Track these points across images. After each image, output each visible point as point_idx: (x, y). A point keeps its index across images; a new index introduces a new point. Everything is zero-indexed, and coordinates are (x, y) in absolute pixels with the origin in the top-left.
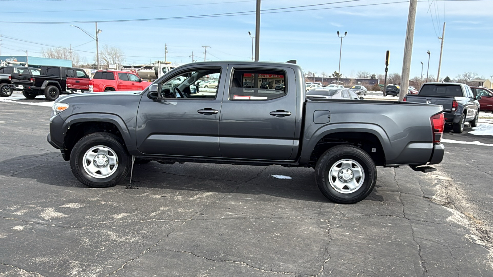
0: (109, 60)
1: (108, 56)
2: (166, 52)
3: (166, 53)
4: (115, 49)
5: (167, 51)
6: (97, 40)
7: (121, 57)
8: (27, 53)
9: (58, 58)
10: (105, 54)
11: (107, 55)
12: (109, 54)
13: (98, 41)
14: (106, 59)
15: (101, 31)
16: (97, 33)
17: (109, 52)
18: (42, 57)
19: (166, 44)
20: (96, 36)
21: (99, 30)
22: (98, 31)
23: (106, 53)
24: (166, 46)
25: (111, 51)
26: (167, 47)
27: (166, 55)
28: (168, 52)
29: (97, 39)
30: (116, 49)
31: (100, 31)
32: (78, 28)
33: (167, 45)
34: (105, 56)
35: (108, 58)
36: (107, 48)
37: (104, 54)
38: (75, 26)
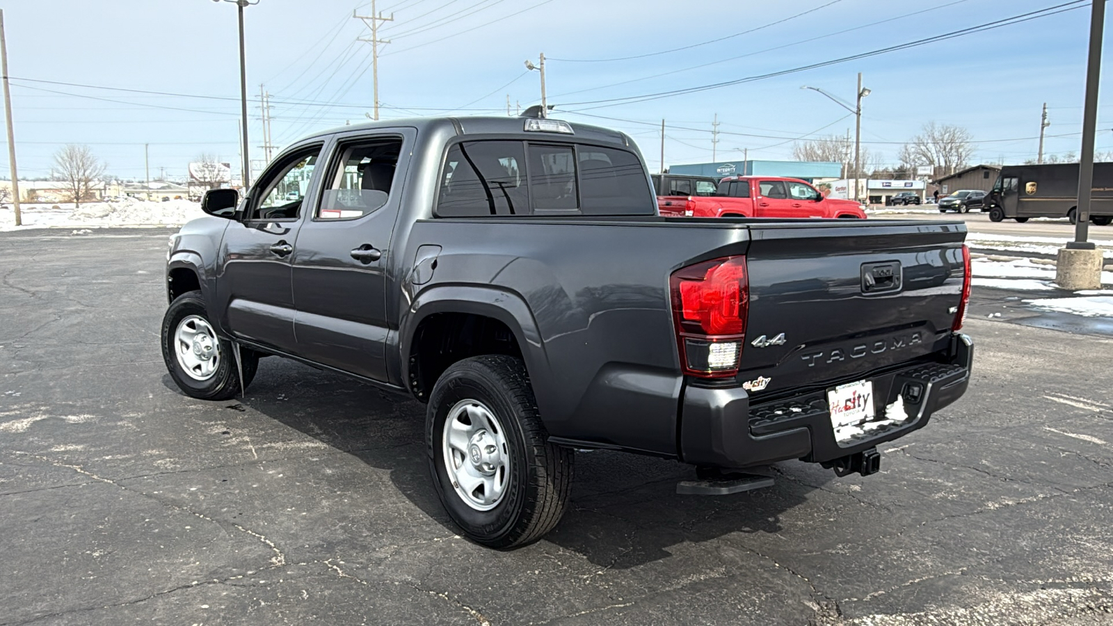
0: (935, 156)
1: (933, 148)
2: (1043, 124)
3: (1043, 128)
4: (952, 130)
5: (1046, 121)
6: (858, 114)
7: (966, 145)
8: (746, 154)
9: (822, 160)
10: (927, 143)
11: (930, 146)
12: (935, 143)
13: (860, 114)
14: (929, 154)
15: (869, 91)
16: (860, 96)
17: (936, 137)
18: (793, 160)
19: (1045, 104)
20: (856, 105)
21: (864, 90)
22: (861, 91)
23: (929, 141)
24: (1044, 108)
25: (942, 135)
26: (1046, 110)
27: (1044, 132)
28: (1048, 124)
29: (859, 109)
30: (954, 131)
31: (866, 93)
32: (818, 90)
33: (1047, 107)
34: (927, 149)
35: (933, 151)
36: (933, 127)
37: (923, 143)
38: (811, 88)
